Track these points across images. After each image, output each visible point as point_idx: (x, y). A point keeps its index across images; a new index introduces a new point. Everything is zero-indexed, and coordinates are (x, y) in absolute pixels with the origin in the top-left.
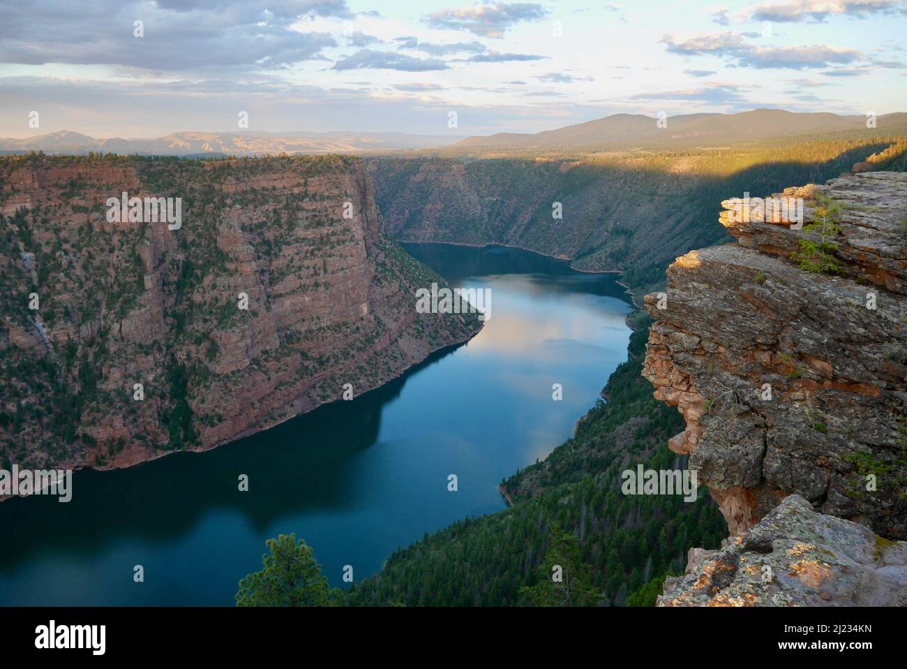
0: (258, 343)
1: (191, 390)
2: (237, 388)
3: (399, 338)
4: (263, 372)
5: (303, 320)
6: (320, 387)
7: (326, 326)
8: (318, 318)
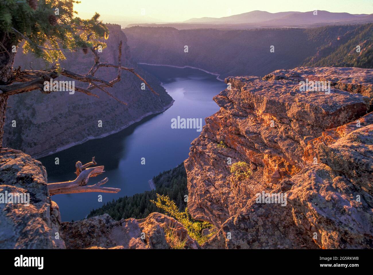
0: (57, 110)
1: (23, 131)
2: (44, 130)
3: (128, 109)
4: (58, 123)
5: (81, 100)
6: (87, 130)
7: (92, 103)
8: (88, 99)
